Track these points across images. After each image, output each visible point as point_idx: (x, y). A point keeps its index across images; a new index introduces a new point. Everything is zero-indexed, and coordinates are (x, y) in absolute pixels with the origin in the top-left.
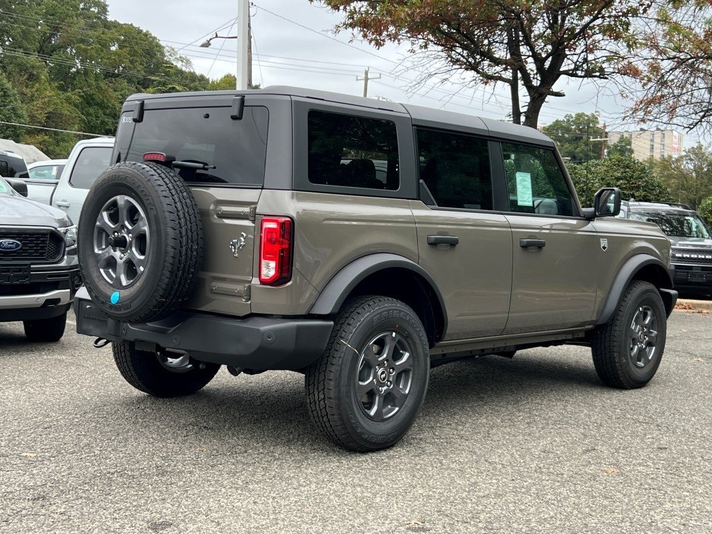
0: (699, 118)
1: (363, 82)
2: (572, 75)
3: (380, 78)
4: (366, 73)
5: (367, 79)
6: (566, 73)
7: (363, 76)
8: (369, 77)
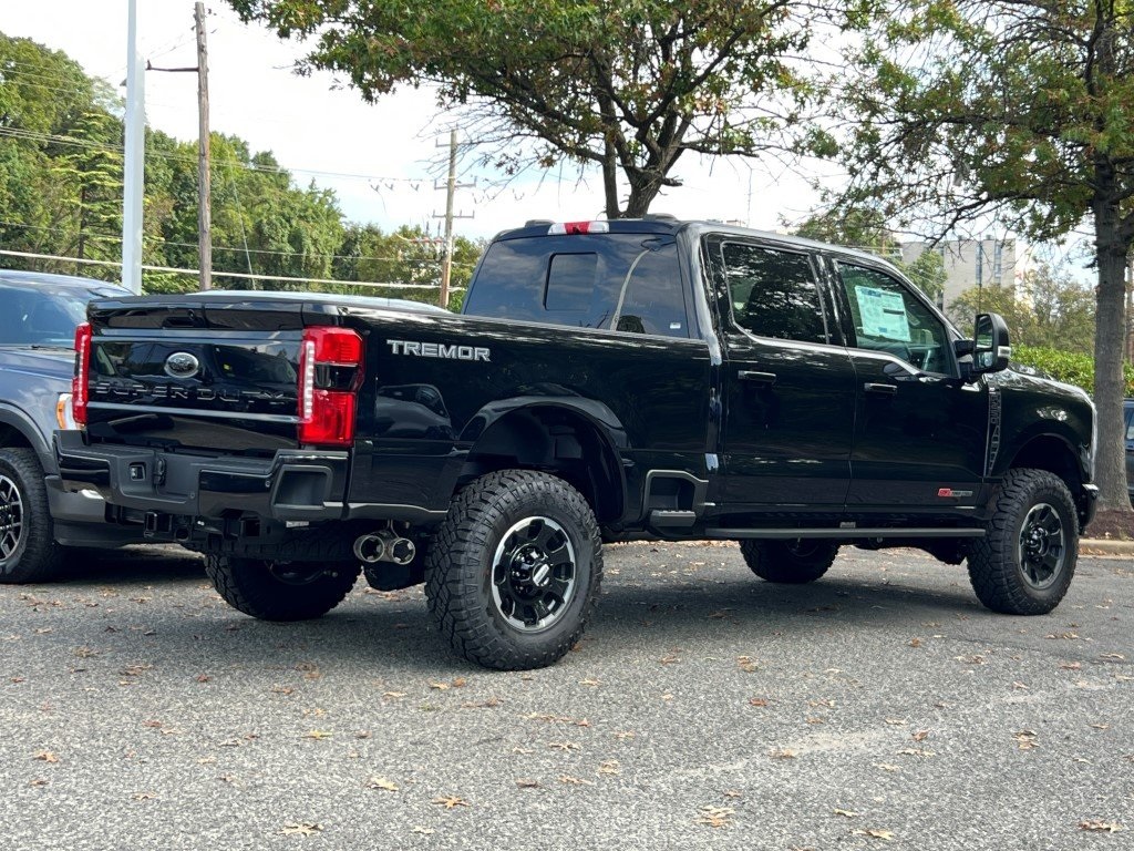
0: (950, 222)
1: (448, 150)
2: (702, 150)
6: (693, 146)
7: (448, 139)
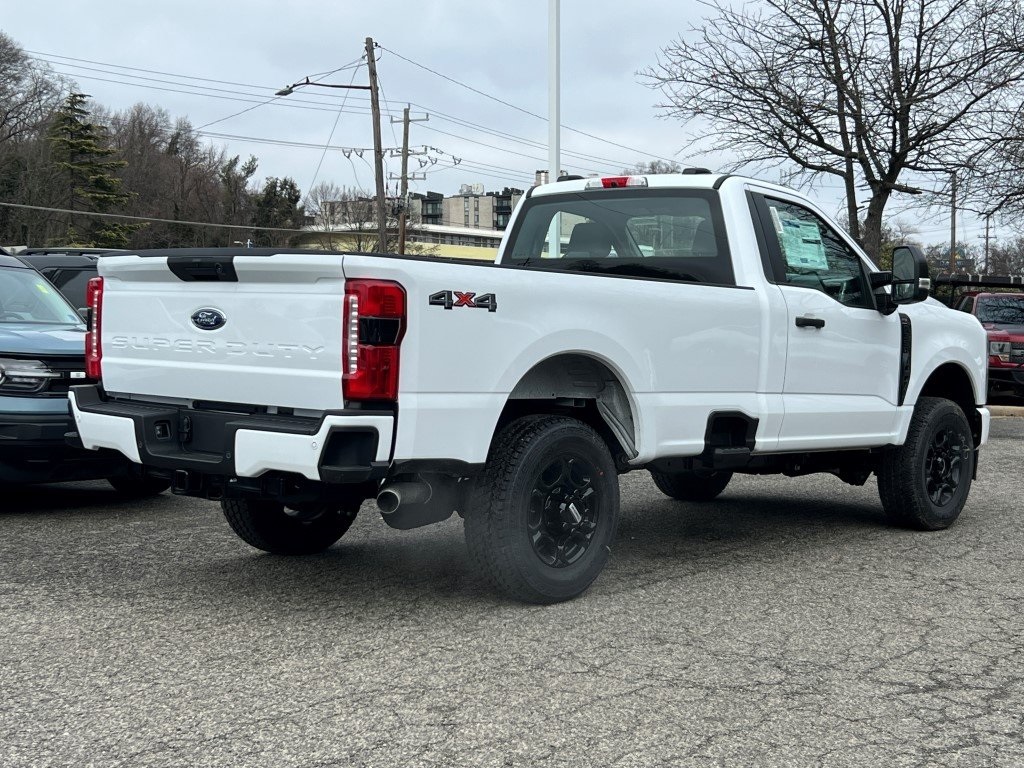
1: (402, 125)
4: (406, 112)
5: (407, 121)
8: (410, 118)
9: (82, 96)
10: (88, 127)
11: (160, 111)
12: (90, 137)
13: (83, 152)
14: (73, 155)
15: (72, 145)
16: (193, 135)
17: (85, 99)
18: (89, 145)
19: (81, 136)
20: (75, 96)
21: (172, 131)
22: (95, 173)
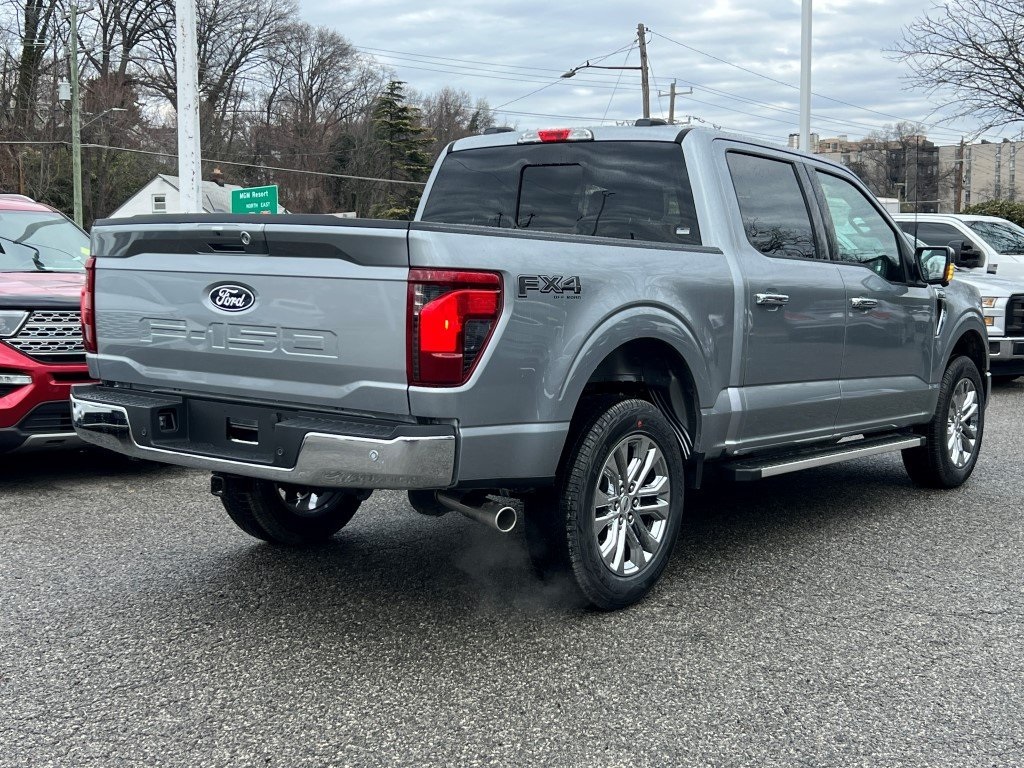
3: (691, 92)
4: (673, 87)
5: (673, 95)
7: (669, 91)
8: (676, 92)
9: (399, 83)
10: (404, 109)
11: (463, 93)
12: (406, 118)
13: (400, 130)
14: (392, 133)
15: (391, 125)
16: (490, 113)
17: (401, 86)
18: (406, 125)
19: (399, 117)
20: (394, 83)
21: (473, 111)
22: (410, 149)
